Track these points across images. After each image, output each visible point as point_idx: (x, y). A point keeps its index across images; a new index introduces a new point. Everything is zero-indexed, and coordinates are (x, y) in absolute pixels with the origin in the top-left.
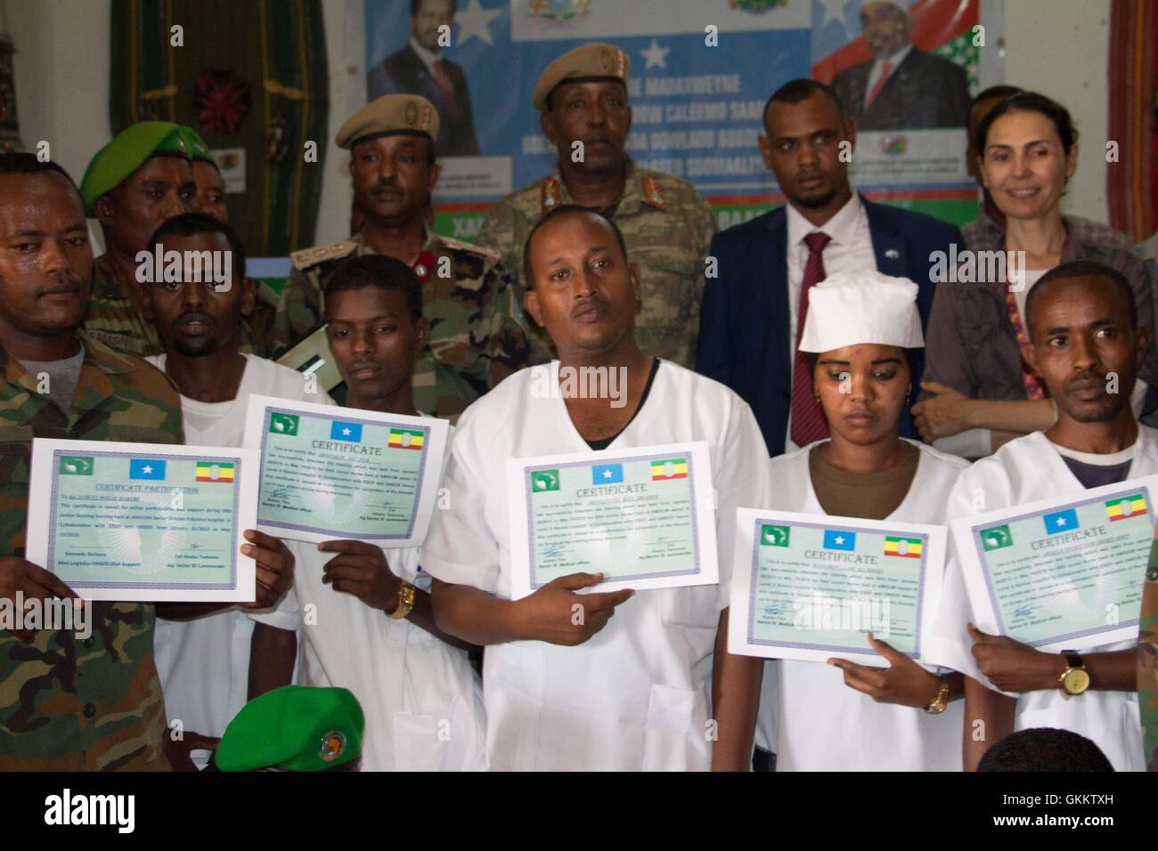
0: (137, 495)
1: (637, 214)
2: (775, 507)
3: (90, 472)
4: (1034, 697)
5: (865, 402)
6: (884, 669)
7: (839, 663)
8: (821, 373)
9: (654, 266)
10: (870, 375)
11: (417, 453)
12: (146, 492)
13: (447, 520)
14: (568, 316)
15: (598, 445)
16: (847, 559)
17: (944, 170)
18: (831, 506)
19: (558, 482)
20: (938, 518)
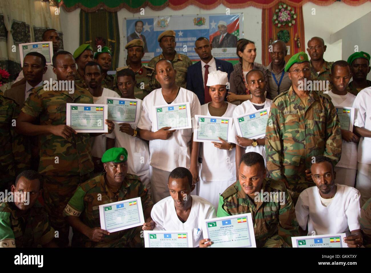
0: (86, 113)
1: (177, 61)
2: (202, 115)
3: (77, 109)
4: (248, 147)
5: (218, 95)
6: (221, 143)
7: (213, 143)
8: (210, 90)
9: (180, 71)
10: (219, 90)
11: (135, 106)
12: (88, 113)
13: (142, 118)
14: (163, 79)
15: (169, 103)
16: (215, 124)
17: (233, 55)
18: (212, 114)
19: (162, 110)
20: (231, 116)
